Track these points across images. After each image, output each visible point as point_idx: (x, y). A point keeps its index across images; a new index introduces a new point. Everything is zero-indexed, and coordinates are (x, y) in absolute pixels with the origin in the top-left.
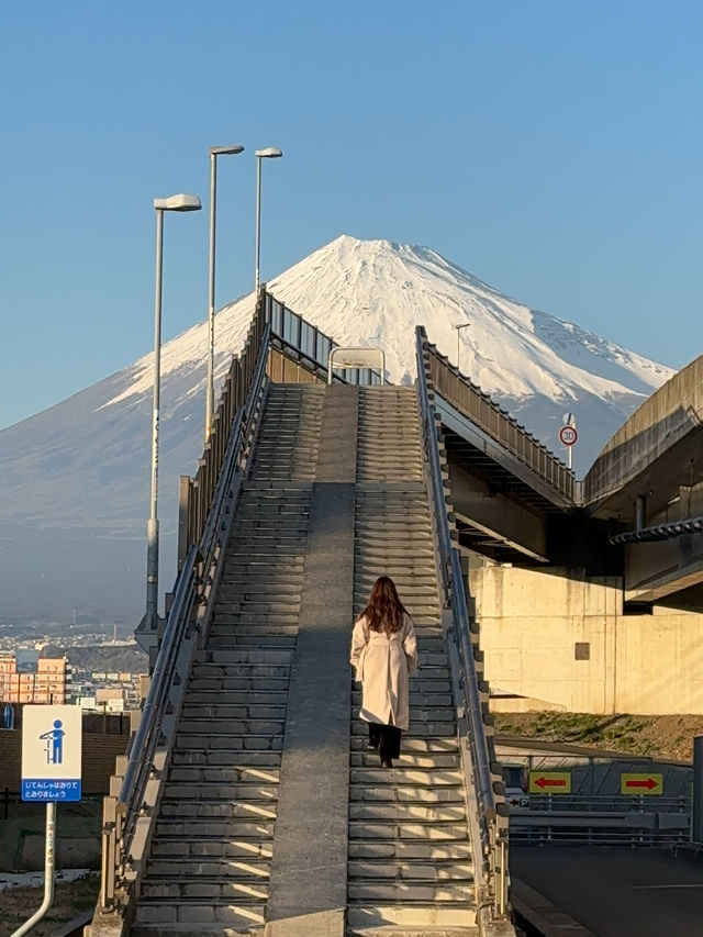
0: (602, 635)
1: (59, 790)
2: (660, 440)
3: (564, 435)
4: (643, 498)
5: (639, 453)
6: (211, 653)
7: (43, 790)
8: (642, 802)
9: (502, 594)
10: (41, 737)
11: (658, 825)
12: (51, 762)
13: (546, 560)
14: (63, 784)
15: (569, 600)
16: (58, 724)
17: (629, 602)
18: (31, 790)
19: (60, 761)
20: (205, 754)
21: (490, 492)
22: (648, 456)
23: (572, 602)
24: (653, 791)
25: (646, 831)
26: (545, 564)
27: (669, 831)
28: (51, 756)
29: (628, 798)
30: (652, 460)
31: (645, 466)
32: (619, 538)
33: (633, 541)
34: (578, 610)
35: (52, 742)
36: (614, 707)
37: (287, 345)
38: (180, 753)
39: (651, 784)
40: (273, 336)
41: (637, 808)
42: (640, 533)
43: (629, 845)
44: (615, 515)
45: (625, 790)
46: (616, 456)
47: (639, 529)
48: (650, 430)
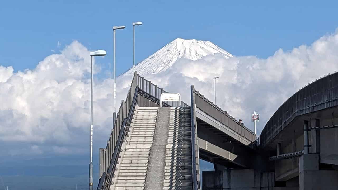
2: (283, 124)
4: (280, 144)
5: (276, 128)
13: (245, 167)
17: (277, 181)
22: (279, 129)
23: (256, 182)
31: (278, 133)
32: (272, 158)
33: (276, 160)
34: (258, 185)
37: (145, 93)
40: (140, 90)
42: (278, 157)
46: (269, 128)
47: (278, 155)
48: (279, 120)
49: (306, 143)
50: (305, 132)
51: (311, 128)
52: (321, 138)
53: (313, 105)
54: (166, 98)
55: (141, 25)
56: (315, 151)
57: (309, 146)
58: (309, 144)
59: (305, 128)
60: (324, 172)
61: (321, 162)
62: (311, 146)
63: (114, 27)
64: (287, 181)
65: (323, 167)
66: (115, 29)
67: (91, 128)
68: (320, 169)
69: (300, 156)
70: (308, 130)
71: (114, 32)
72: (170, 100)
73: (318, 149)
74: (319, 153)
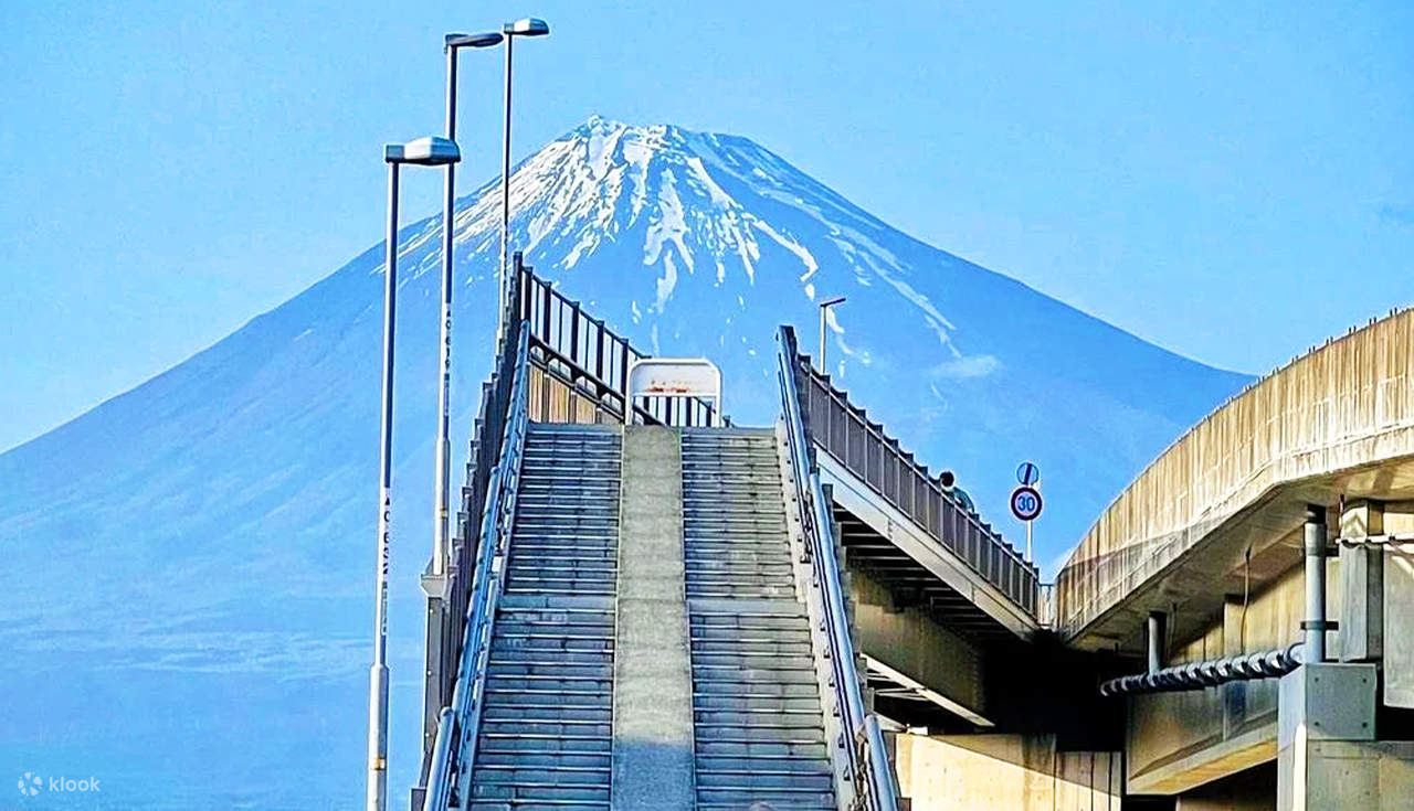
2: (1194, 519)
3: (1018, 503)
4: (1160, 617)
9: (910, 782)
13: (987, 723)
15: (1027, 793)
17: (1134, 797)
21: (896, 605)
23: (1034, 797)
26: (985, 731)
30: (1178, 553)
31: (1165, 562)
32: (1118, 685)
33: (1143, 691)
37: (555, 355)
40: (533, 342)
42: (1155, 678)
44: (1110, 644)
47: (1153, 667)
48: (1174, 500)
49: (1311, 614)
51: (1343, 542)
53: (1370, 431)
54: (653, 382)
56: (1360, 652)
57: (1324, 626)
58: (1328, 619)
59: (1310, 541)
60: (1403, 749)
62: (1334, 626)
64: (1181, 795)
68: (1381, 735)
69: (1278, 672)
70: (1324, 552)
73: (1376, 638)
74: (1379, 660)
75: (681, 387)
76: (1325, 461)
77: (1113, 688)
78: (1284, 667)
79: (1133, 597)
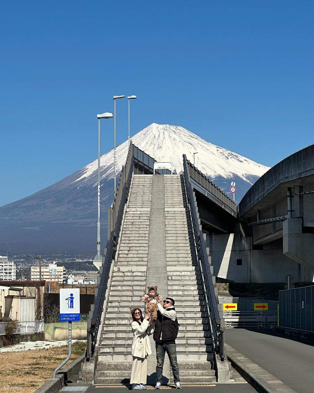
0: (246, 257)
1: (73, 317)
2: (265, 191)
3: (232, 190)
4: (259, 210)
5: (258, 195)
6: (119, 268)
7: (67, 317)
8: (261, 313)
9: (212, 243)
10: (66, 299)
11: (267, 320)
12: (70, 308)
13: (227, 232)
14: (74, 315)
16: (72, 295)
17: (255, 245)
18: (63, 317)
19: (73, 308)
20: (119, 302)
22: (261, 196)
23: (236, 245)
24: (265, 309)
25: (263, 322)
27: (271, 322)
28: (70, 306)
29: (257, 312)
30: (262, 198)
31: (260, 199)
32: (251, 224)
33: (256, 225)
34: (238, 248)
35: (70, 301)
36: (250, 281)
37: (139, 161)
38: (110, 302)
39: (264, 307)
40: (135, 159)
41: (259, 315)
43: (257, 327)
44: (250, 216)
45: (255, 309)
46: (250, 196)
47: (258, 221)
48: (261, 188)
49: (289, 209)
50: (289, 198)
51: (295, 194)
52: (304, 203)
53: (300, 172)
54: (159, 166)
55: (136, 98)
56: (299, 216)
57: (291, 211)
58: (292, 210)
59: (288, 194)
60: (308, 235)
61: (304, 226)
62: (293, 211)
63: (115, 97)
64: (264, 244)
65: (306, 230)
66: (115, 99)
67: (99, 188)
68: (303, 232)
69: (282, 220)
70: (291, 196)
71: (114, 101)
72: (163, 168)
73: (302, 213)
74: (302, 218)
75: (164, 167)
76: (291, 178)
77: (250, 224)
78: (284, 219)
79: (254, 207)
